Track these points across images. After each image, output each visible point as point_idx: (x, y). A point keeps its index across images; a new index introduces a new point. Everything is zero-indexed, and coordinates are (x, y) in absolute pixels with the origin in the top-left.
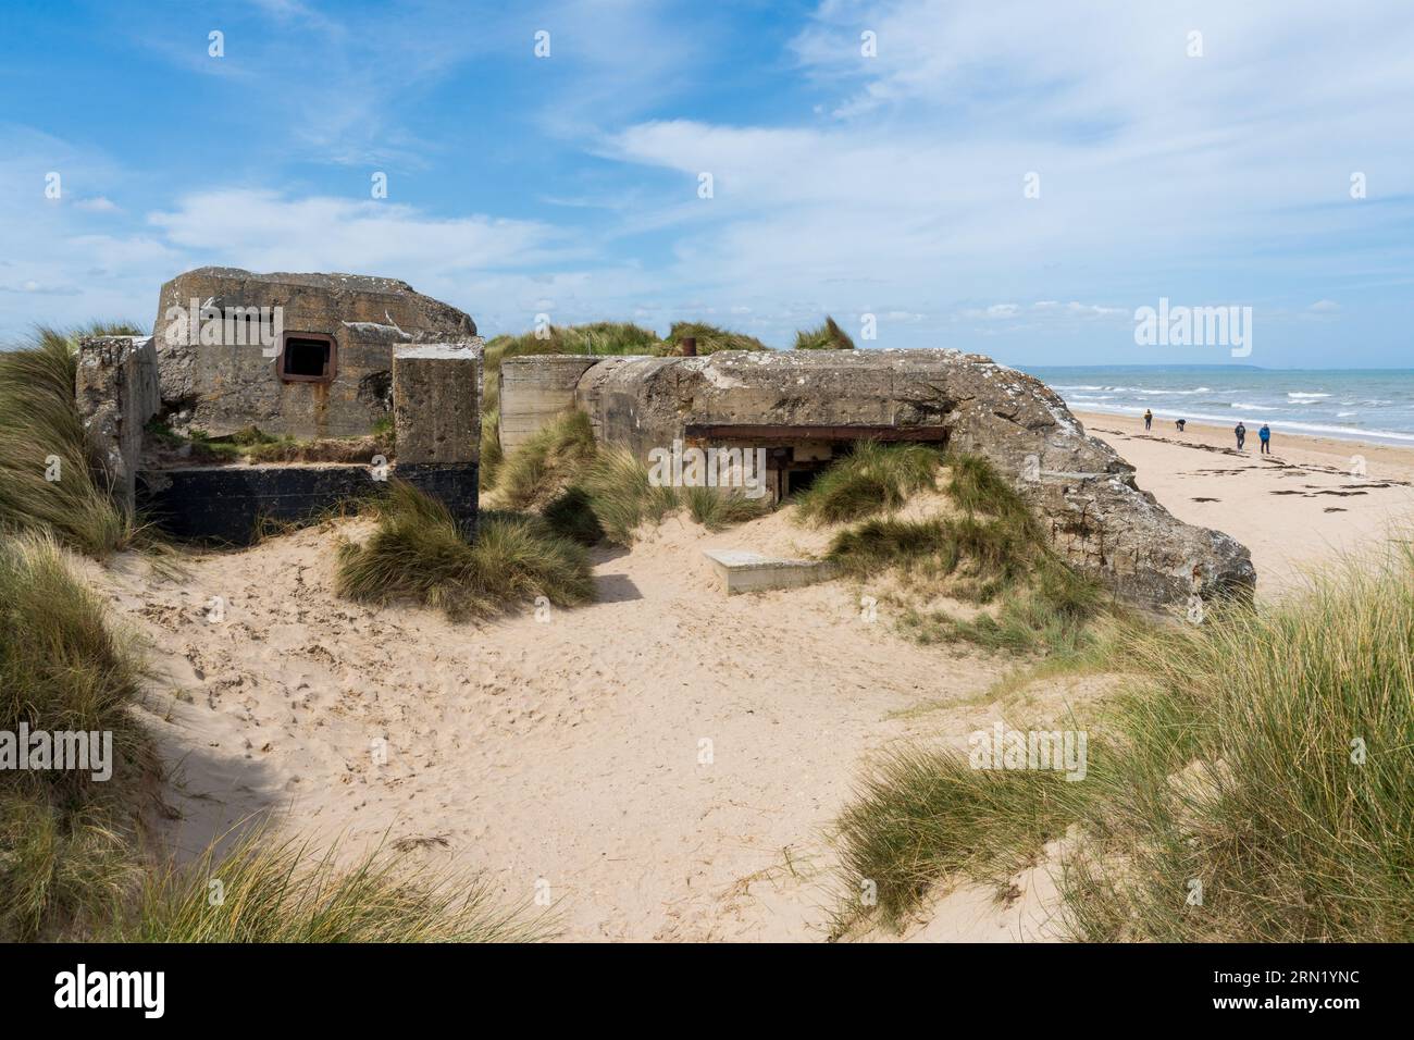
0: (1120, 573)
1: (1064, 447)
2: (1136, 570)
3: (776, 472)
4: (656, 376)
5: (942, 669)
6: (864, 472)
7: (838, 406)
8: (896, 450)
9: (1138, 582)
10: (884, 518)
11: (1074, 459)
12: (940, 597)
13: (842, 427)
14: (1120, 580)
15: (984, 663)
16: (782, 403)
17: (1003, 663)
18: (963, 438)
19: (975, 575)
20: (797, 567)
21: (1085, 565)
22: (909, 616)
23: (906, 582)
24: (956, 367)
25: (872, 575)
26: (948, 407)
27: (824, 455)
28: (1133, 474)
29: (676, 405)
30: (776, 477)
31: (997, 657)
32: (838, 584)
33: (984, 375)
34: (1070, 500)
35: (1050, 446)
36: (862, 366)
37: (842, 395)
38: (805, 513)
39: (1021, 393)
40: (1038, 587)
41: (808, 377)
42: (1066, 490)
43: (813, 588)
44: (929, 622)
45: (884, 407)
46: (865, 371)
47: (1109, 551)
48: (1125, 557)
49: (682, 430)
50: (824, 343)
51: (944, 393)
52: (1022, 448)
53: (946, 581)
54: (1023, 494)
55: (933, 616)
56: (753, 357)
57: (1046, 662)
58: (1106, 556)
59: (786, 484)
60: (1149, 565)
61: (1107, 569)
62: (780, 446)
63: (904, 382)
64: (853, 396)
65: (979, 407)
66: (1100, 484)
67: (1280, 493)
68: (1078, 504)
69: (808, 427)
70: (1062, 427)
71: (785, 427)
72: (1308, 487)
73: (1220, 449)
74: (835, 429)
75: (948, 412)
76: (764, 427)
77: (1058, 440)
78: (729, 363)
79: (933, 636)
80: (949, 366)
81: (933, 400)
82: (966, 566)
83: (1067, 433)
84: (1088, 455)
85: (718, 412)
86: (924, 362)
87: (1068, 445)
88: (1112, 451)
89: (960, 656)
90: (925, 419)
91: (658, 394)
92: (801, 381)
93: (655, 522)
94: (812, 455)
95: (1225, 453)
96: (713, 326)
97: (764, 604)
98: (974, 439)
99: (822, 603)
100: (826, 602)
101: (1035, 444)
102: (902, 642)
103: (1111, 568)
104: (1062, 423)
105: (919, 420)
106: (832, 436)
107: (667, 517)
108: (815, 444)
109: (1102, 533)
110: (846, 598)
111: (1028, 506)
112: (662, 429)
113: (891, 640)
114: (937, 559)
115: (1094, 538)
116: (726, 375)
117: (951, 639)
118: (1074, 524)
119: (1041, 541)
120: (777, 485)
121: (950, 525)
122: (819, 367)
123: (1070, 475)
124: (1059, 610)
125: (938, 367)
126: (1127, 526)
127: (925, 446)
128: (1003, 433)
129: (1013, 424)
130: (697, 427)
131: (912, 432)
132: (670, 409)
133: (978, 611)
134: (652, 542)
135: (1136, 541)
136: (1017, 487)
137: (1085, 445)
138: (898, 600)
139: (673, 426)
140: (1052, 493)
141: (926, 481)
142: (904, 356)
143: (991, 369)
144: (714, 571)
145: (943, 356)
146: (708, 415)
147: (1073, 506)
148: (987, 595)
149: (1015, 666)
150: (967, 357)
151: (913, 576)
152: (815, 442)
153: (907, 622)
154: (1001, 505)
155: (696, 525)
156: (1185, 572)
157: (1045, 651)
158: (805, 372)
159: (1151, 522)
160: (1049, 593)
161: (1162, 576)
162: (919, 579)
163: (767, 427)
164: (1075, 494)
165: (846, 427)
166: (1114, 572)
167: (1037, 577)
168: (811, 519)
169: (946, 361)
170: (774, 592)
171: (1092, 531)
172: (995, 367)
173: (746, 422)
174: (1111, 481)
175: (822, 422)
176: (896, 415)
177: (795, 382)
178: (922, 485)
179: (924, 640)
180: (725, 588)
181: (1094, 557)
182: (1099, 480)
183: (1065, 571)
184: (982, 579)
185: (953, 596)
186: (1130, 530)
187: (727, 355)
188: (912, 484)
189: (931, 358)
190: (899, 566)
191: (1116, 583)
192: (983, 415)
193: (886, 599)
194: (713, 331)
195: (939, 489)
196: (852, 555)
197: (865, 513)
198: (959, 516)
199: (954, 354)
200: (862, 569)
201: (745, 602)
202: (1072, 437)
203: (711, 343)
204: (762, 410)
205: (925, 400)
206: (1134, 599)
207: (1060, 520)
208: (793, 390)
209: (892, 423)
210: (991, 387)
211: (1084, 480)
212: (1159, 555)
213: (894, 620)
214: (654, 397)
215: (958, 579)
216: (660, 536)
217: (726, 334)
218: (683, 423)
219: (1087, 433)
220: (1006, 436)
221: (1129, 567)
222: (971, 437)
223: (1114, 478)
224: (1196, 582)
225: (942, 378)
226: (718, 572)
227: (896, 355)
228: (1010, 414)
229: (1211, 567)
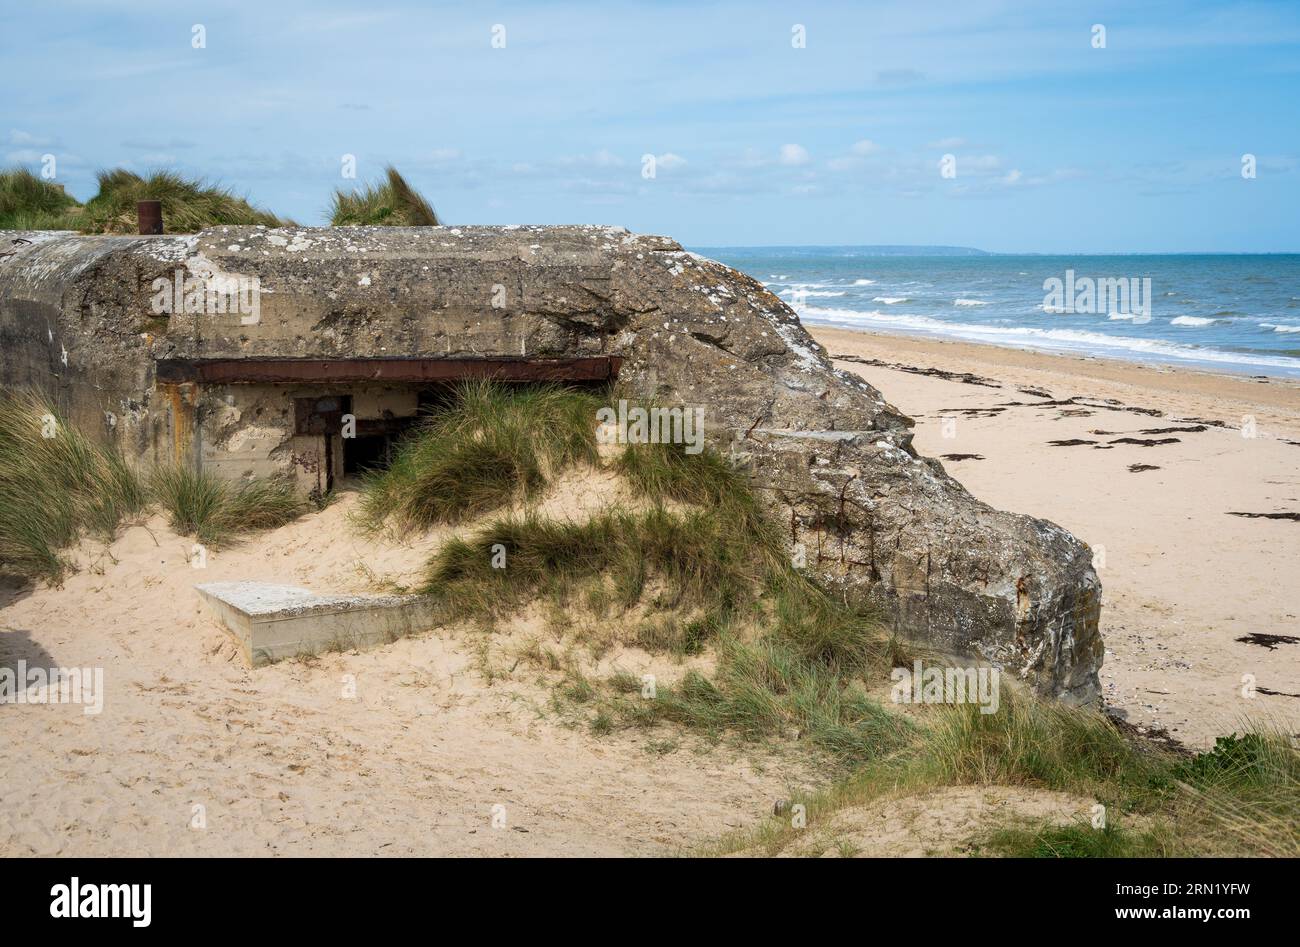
0: (902, 593)
1: (803, 390)
2: (927, 588)
3: (322, 440)
4: (96, 271)
5: (639, 776)
6: (478, 435)
7: (430, 323)
8: (529, 398)
9: (932, 607)
10: (518, 515)
11: (823, 409)
12: (619, 647)
13: (438, 360)
14: (902, 605)
15: (704, 759)
16: (331, 319)
17: (734, 758)
18: (641, 377)
19: (673, 606)
20: (374, 608)
21: (847, 582)
22: (572, 685)
23: (560, 625)
24: (625, 257)
25: (503, 615)
26: (615, 323)
27: (404, 408)
28: (911, 430)
29: (137, 322)
30: (322, 449)
31: (722, 746)
32: (446, 634)
33: (671, 270)
34: (821, 477)
35: (782, 388)
36: (469, 256)
37: (437, 305)
38: (379, 510)
39: (732, 301)
40: (775, 622)
41: (376, 274)
42: (813, 461)
43: (402, 644)
44: (607, 694)
45: (507, 325)
46: (473, 263)
47: (886, 557)
48: (910, 567)
49: (149, 369)
50: (385, 213)
51: (606, 300)
52: (740, 392)
53: (627, 621)
54: (743, 468)
55: (611, 682)
56: (276, 238)
57: (801, 749)
58: (878, 566)
59: (338, 459)
60: (948, 579)
61: (882, 588)
62: (327, 393)
63: (540, 283)
64: (455, 306)
65: (666, 325)
66: (865, 449)
67: (1062, 443)
68: (832, 482)
69: (378, 361)
70: (797, 357)
71: (337, 361)
72: (1097, 433)
73: (958, 376)
74: (424, 363)
75: (613, 332)
76: (301, 361)
77: (794, 378)
78: (234, 248)
79: (616, 719)
80: (613, 256)
81: (588, 312)
82: (658, 592)
83: (806, 365)
84: (842, 402)
85: (218, 337)
86: (570, 249)
87: (809, 386)
88: (876, 395)
89: (665, 749)
90: (576, 344)
91: (100, 303)
92: (365, 281)
93: (104, 535)
94: (384, 407)
95: (966, 381)
96: (187, 179)
97: (318, 678)
98: (659, 378)
99: (422, 669)
100: (428, 668)
101: (758, 386)
102: (566, 733)
103: (888, 586)
104: (796, 349)
105: (566, 347)
106: (419, 375)
107: (128, 526)
108: (389, 389)
109: (872, 530)
110: (463, 659)
111: (752, 488)
112: (111, 367)
113: (546, 729)
114: (609, 583)
115: (859, 537)
116: (228, 269)
117: (644, 721)
118: (827, 516)
119: (774, 545)
120: (324, 462)
121: (628, 524)
122: (394, 256)
123: (815, 434)
124: (810, 659)
125: (594, 258)
126: (911, 517)
127: (579, 390)
128: (708, 367)
129: (723, 354)
130: (178, 363)
131: (555, 366)
132: (125, 330)
133: (682, 668)
134: (101, 573)
135: (926, 541)
136: (733, 457)
137: (836, 386)
138: (551, 656)
139: (134, 362)
140: (791, 466)
141: (580, 449)
142: (537, 238)
143: (681, 260)
144: (223, 623)
145: (602, 240)
146: (199, 341)
147: (825, 486)
148: (694, 640)
149: (753, 761)
150: (642, 240)
151: (571, 613)
152: (388, 387)
153: (570, 696)
154: (708, 486)
155: (182, 540)
156: (1005, 590)
157: (796, 731)
158: (370, 265)
159: (946, 509)
160: (791, 633)
161: (970, 596)
162: (584, 620)
163: (307, 362)
164: (826, 466)
165: (445, 361)
166: (893, 592)
167: (770, 604)
168: (391, 521)
169: (607, 247)
170: (335, 656)
171: (856, 526)
172: (687, 257)
173: (269, 352)
174: (880, 444)
175: (403, 351)
176: (529, 339)
177: (354, 283)
178: (577, 456)
179: (602, 727)
180: (244, 657)
181: (859, 569)
182: (861, 443)
183: (815, 593)
184: (686, 612)
185: (639, 645)
186: (916, 522)
187: (229, 234)
188: (559, 456)
189: (582, 242)
190: (548, 597)
191: (896, 610)
192: (672, 338)
193: (532, 656)
194: (187, 188)
195: (605, 463)
196: (469, 582)
197: (481, 509)
198: (640, 508)
199: (619, 236)
200: (485, 605)
201: (285, 677)
202: (814, 373)
203: (184, 211)
204: (296, 331)
205: (576, 313)
206: (925, 635)
207: (803, 510)
208: (352, 296)
209: (523, 353)
210: (683, 291)
211: (841, 443)
212: (964, 563)
213: (548, 694)
214: (94, 308)
215: (647, 616)
216: (116, 562)
217: (210, 195)
218: (151, 356)
219: (838, 365)
220: (713, 372)
221: (918, 583)
222: (653, 374)
223: (884, 439)
224: (1022, 605)
225: (602, 275)
226: (232, 625)
227: (525, 235)
228: (717, 337)
229: (1043, 579)
